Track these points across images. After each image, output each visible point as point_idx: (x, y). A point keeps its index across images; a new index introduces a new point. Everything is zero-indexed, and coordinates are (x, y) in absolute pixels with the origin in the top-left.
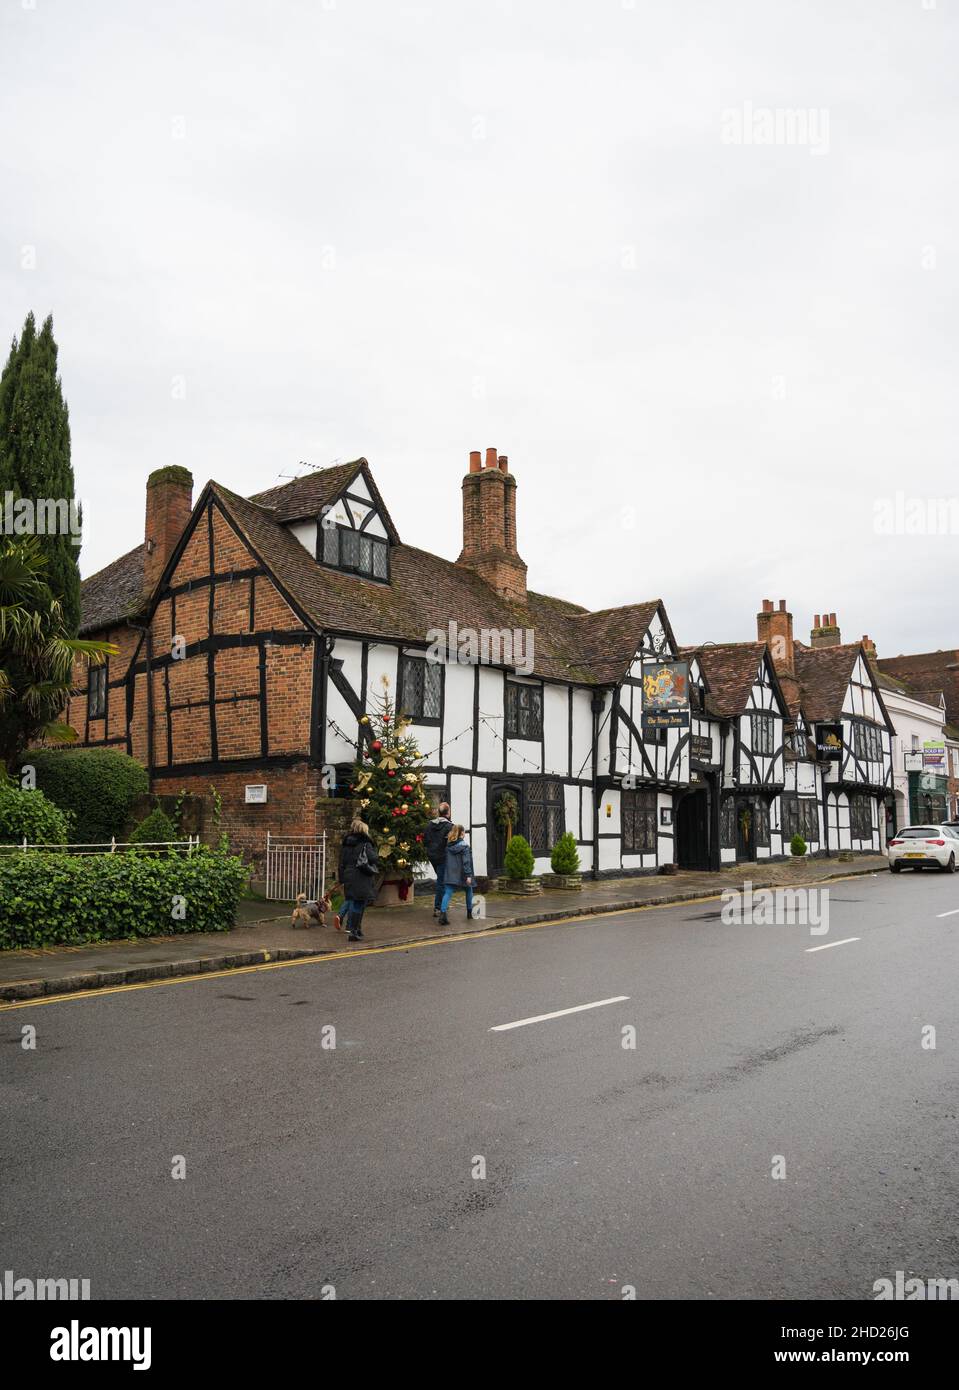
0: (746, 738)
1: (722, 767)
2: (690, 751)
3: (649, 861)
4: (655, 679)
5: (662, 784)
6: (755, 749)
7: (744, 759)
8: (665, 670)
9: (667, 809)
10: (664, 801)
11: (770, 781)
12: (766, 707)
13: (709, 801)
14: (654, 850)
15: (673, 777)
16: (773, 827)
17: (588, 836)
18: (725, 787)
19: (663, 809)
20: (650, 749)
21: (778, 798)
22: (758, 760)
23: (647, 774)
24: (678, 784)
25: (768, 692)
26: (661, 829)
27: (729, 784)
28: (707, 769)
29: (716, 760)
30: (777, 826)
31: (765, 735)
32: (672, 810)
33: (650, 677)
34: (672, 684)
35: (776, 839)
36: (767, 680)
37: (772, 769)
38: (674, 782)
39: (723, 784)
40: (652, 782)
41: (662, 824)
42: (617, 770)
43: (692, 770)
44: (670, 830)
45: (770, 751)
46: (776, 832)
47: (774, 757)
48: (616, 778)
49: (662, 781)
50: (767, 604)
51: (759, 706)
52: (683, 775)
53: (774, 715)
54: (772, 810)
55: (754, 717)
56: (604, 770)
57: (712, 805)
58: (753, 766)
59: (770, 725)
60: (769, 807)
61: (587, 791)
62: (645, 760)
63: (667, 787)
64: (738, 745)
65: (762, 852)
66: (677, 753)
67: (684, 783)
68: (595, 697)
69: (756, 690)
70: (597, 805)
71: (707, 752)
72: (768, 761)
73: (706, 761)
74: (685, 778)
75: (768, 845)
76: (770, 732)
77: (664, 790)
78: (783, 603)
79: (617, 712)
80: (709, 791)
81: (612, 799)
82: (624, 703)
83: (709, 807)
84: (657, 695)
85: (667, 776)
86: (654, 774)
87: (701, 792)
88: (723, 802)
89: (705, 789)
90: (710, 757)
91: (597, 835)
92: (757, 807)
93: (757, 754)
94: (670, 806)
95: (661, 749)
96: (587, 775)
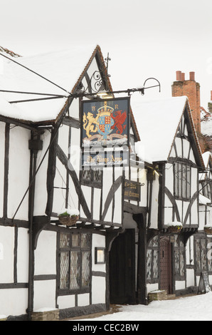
0: (169, 184)
1: (148, 209)
2: (123, 195)
3: (83, 300)
4: (95, 116)
5: (97, 225)
6: (176, 194)
7: (168, 203)
8: (106, 107)
9: (101, 249)
10: (99, 241)
11: (188, 223)
12: (186, 156)
13: (137, 240)
14: (88, 289)
15: (108, 219)
16: (188, 263)
17: (23, 277)
18: (151, 227)
19: (96, 249)
20: (86, 190)
21: (192, 237)
22: (179, 203)
23: (83, 216)
24: (112, 225)
25: (187, 143)
26: (95, 268)
27: (154, 225)
28: (137, 211)
29: (143, 203)
30: (191, 261)
31: (184, 183)
32: (106, 250)
33: (89, 114)
34: (112, 121)
35: (190, 273)
36: (186, 134)
37: (189, 212)
38: (108, 223)
39: (149, 224)
40: (87, 223)
41: (96, 263)
42: (54, 210)
43: (123, 211)
44: (103, 268)
45: (188, 196)
46: (190, 267)
47: (191, 202)
48: (52, 218)
49: (97, 222)
50: (180, 74)
51: (180, 155)
52: (116, 217)
53: (192, 165)
54: (187, 247)
55: (176, 165)
56: (40, 211)
57: (139, 243)
58: (175, 208)
59: (188, 173)
60: (185, 246)
61: (23, 232)
62: (82, 201)
63: (102, 227)
64: (163, 190)
65: (179, 285)
66: (111, 196)
67: (117, 225)
68: (32, 136)
69: (178, 140)
70: (32, 245)
71: (136, 195)
72: (186, 204)
73: (134, 203)
74: (118, 219)
75: (184, 278)
76: (188, 181)
77: (98, 230)
78: (192, 74)
79: (54, 151)
80: (136, 230)
81: (47, 240)
82: (62, 142)
83: (137, 246)
84: (97, 133)
85: (102, 217)
86: (89, 215)
87: (130, 232)
88: (148, 241)
89: (134, 229)
90: (138, 199)
91: (32, 277)
92: (176, 245)
93: (178, 198)
94: (103, 245)
95: (97, 191)
96: (23, 215)
